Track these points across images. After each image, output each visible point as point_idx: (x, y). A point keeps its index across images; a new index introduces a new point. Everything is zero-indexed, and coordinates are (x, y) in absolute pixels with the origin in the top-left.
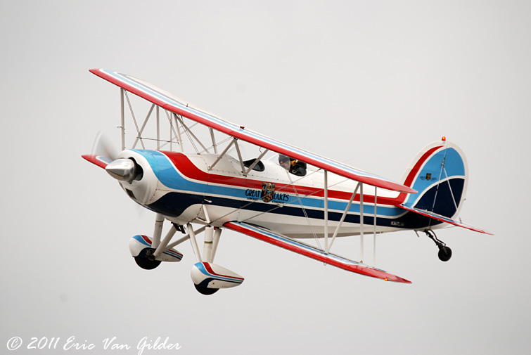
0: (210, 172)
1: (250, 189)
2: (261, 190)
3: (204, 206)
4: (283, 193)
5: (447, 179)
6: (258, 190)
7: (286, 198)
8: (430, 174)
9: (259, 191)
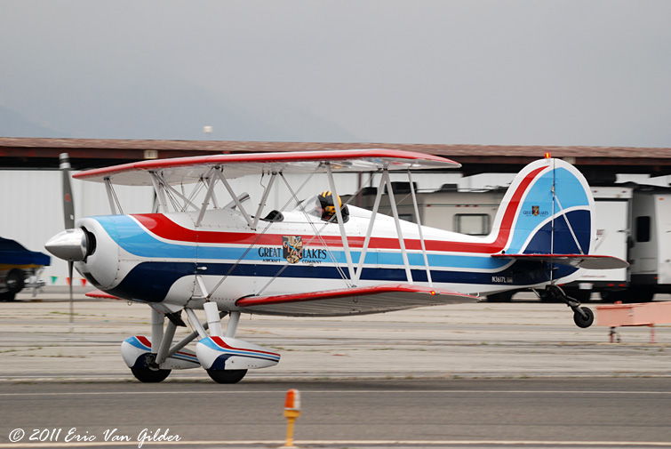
0: (198, 229)
1: (264, 246)
2: (281, 247)
3: (198, 277)
4: (316, 248)
5: (563, 212)
6: (276, 247)
7: (322, 255)
8: (538, 207)
9: (279, 249)
